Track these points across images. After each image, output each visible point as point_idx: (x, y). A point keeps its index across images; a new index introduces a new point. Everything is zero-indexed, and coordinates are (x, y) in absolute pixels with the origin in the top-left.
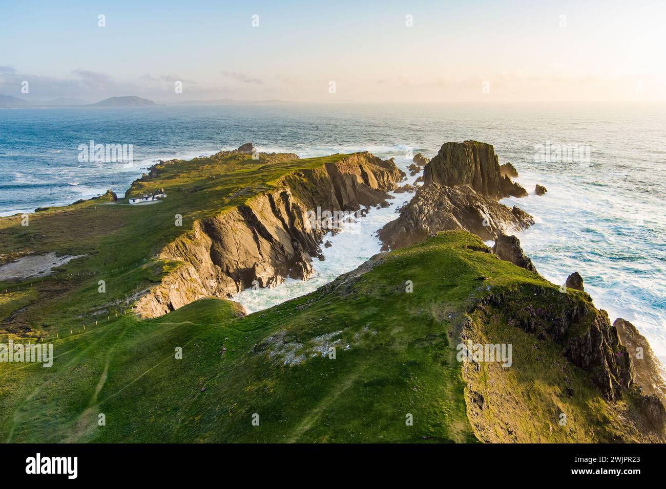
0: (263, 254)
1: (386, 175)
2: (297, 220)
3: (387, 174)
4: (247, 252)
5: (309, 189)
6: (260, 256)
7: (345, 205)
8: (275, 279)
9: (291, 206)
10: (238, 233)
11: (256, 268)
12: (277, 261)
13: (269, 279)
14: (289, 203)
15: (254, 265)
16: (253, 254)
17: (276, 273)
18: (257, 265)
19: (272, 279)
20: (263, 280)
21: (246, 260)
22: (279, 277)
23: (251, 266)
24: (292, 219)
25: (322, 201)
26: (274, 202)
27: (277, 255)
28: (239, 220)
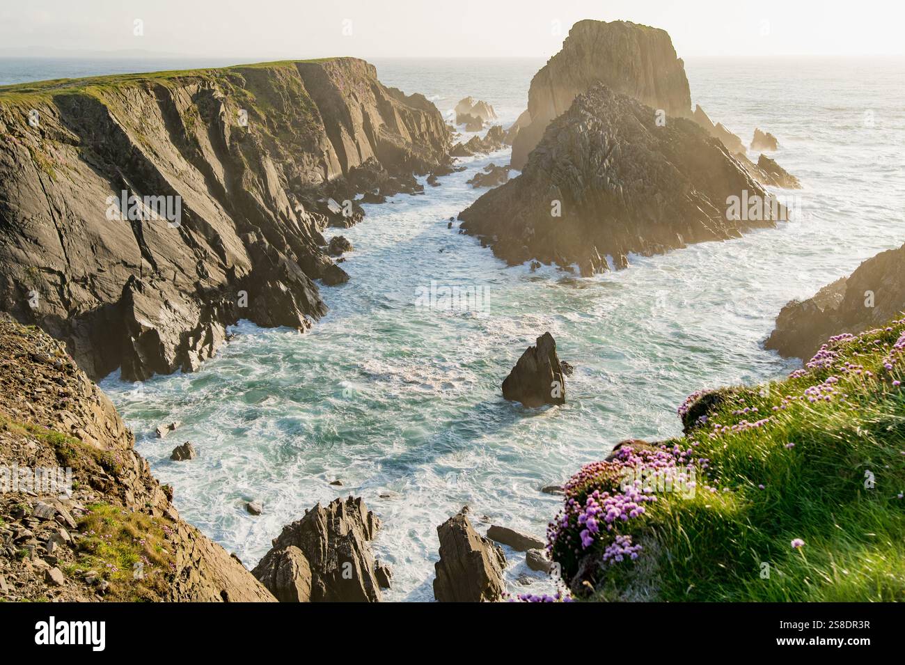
0: (156, 256)
1: (423, 120)
2: (249, 174)
3: (426, 117)
4: (97, 245)
5: (264, 117)
6: (145, 262)
7: (353, 168)
8: (204, 333)
9: (227, 133)
10: (60, 176)
11: (136, 294)
12: (202, 282)
13: (184, 336)
14: (223, 123)
15: (126, 288)
16: (122, 254)
17: (205, 318)
18: (140, 286)
19: (196, 334)
20: (163, 337)
21: (94, 271)
22: (218, 329)
23: (117, 292)
24: (234, 170)
25: (298, 151)
26: (177, 114)
27: (200, 263)
28: (63, 139)
